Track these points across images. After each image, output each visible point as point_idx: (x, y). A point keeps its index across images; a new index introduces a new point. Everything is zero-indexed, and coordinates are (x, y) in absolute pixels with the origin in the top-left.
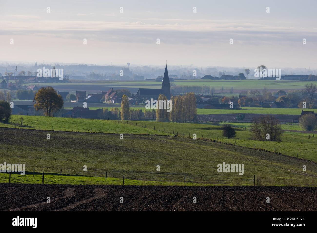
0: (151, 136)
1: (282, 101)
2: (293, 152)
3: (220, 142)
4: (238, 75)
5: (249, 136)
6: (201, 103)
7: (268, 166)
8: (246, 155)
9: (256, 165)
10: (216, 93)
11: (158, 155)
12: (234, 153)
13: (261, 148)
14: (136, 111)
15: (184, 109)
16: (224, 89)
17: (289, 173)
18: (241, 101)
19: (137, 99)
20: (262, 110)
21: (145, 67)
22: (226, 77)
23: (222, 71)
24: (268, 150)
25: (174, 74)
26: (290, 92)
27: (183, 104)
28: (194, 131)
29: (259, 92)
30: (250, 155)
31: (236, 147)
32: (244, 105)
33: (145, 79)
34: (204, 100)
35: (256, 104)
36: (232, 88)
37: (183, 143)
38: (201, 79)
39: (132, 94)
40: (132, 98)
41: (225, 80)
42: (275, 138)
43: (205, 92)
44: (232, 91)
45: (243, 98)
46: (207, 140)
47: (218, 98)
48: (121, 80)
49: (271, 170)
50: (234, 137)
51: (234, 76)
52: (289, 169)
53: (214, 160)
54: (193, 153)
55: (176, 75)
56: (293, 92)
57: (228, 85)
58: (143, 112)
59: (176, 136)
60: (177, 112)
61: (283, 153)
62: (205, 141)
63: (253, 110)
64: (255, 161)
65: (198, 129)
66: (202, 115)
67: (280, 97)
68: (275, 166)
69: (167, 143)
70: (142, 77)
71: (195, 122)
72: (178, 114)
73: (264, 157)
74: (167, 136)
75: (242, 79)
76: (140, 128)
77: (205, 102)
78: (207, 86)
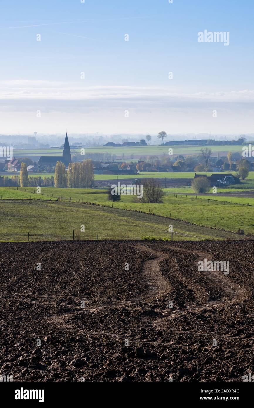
0: (32, 201)
1: (179, 165)
2: (167, 213)
3: (99, 205)
4: (139, 141)
5: (133, 199)
6: (100, 169)
7: (140, 227)
8: (121, 216)
9: (128, 225)
10: (117, 159)
11: (35, 218)
12: (110, 215)
13: (137, 210)
14: (35, 178)
15: (81, 175)
16: (125, 155)
17: (159, 233)
18: (139, 166)
19: (39, 166)
20: (159, 174)
21: (52, 136)
22: (128, 144)
23: (126, 138)
24: (143, 211)
25: (79, 142)
26: (188, 156)
27: (80, 171)
28: (82, 195)
29: (157, 157)
30: (125, 217)
31: (113, 209)
32: (142, 170)
33: (51, 147)
34: (103, 166)
35: (153, 169)
36: (133, 154)
37: (63, 207)
38: (104, 145)
39: (34, 162)
40: (34, 166)
41: (127, 146)
42: (157, 200)
43: (106, 159)
44: (132, 157)
45: (141, 163)
46: (87, 203)
47: (117, 164)
48: (27, 149)
49: (143, 230)
50: (119, 200)
51: (135, 142)
52: (160, 229)
53: (89, 222)
54: (70, 216)
55: (80, 143)
56: (191, 157)
57: (128, 151)
58: (42, 178)
59: (57, 200)
60: (75, 178)
61: (157, 214)
62: (84, 205)
63: (150, 174)
64: (129, 222)
65: (86, 193)
66: (99, 181)
67: (176, 162)
68: (147, 226)
69: (47, 207)
70: (48, 145)
71: (93, 187)
72: (76, 180)
73: (138, 218)
74: (49, 200)
75: (143, 145)
76: (29, 194)
77: (104, 168)
78: (109, 152)
